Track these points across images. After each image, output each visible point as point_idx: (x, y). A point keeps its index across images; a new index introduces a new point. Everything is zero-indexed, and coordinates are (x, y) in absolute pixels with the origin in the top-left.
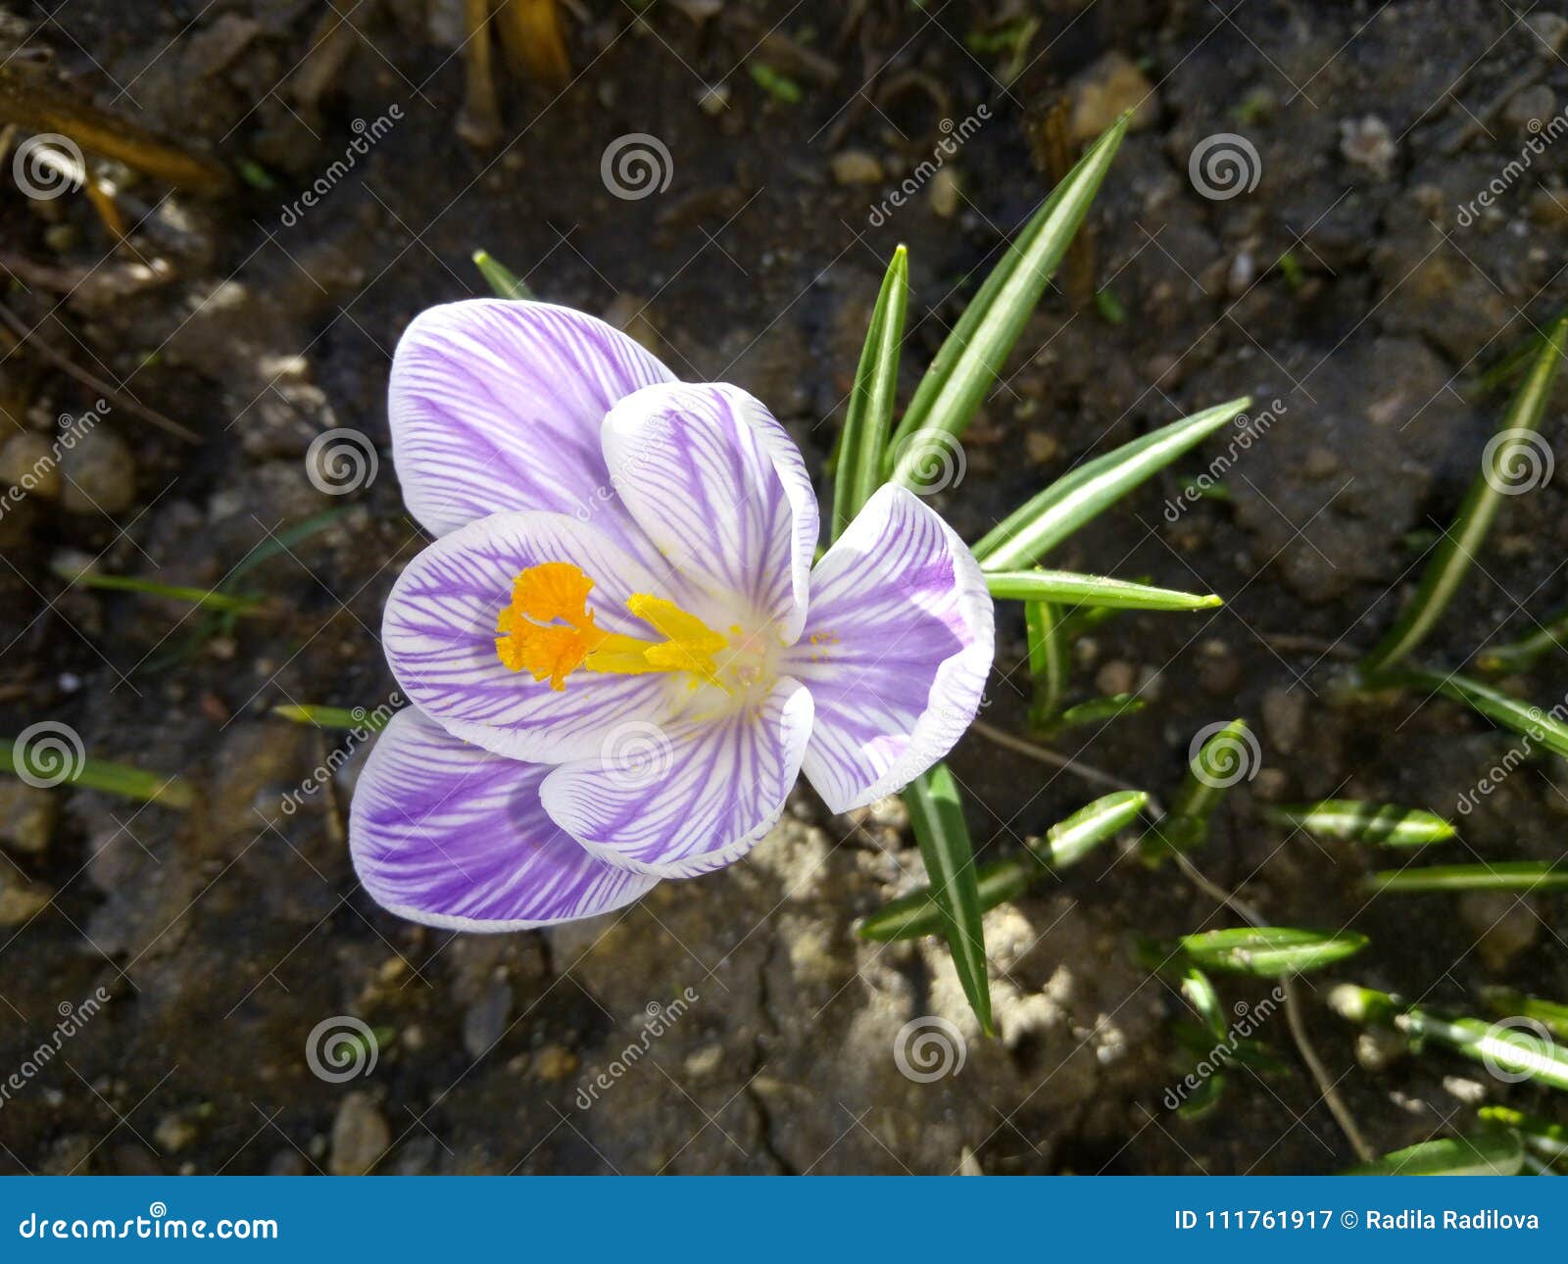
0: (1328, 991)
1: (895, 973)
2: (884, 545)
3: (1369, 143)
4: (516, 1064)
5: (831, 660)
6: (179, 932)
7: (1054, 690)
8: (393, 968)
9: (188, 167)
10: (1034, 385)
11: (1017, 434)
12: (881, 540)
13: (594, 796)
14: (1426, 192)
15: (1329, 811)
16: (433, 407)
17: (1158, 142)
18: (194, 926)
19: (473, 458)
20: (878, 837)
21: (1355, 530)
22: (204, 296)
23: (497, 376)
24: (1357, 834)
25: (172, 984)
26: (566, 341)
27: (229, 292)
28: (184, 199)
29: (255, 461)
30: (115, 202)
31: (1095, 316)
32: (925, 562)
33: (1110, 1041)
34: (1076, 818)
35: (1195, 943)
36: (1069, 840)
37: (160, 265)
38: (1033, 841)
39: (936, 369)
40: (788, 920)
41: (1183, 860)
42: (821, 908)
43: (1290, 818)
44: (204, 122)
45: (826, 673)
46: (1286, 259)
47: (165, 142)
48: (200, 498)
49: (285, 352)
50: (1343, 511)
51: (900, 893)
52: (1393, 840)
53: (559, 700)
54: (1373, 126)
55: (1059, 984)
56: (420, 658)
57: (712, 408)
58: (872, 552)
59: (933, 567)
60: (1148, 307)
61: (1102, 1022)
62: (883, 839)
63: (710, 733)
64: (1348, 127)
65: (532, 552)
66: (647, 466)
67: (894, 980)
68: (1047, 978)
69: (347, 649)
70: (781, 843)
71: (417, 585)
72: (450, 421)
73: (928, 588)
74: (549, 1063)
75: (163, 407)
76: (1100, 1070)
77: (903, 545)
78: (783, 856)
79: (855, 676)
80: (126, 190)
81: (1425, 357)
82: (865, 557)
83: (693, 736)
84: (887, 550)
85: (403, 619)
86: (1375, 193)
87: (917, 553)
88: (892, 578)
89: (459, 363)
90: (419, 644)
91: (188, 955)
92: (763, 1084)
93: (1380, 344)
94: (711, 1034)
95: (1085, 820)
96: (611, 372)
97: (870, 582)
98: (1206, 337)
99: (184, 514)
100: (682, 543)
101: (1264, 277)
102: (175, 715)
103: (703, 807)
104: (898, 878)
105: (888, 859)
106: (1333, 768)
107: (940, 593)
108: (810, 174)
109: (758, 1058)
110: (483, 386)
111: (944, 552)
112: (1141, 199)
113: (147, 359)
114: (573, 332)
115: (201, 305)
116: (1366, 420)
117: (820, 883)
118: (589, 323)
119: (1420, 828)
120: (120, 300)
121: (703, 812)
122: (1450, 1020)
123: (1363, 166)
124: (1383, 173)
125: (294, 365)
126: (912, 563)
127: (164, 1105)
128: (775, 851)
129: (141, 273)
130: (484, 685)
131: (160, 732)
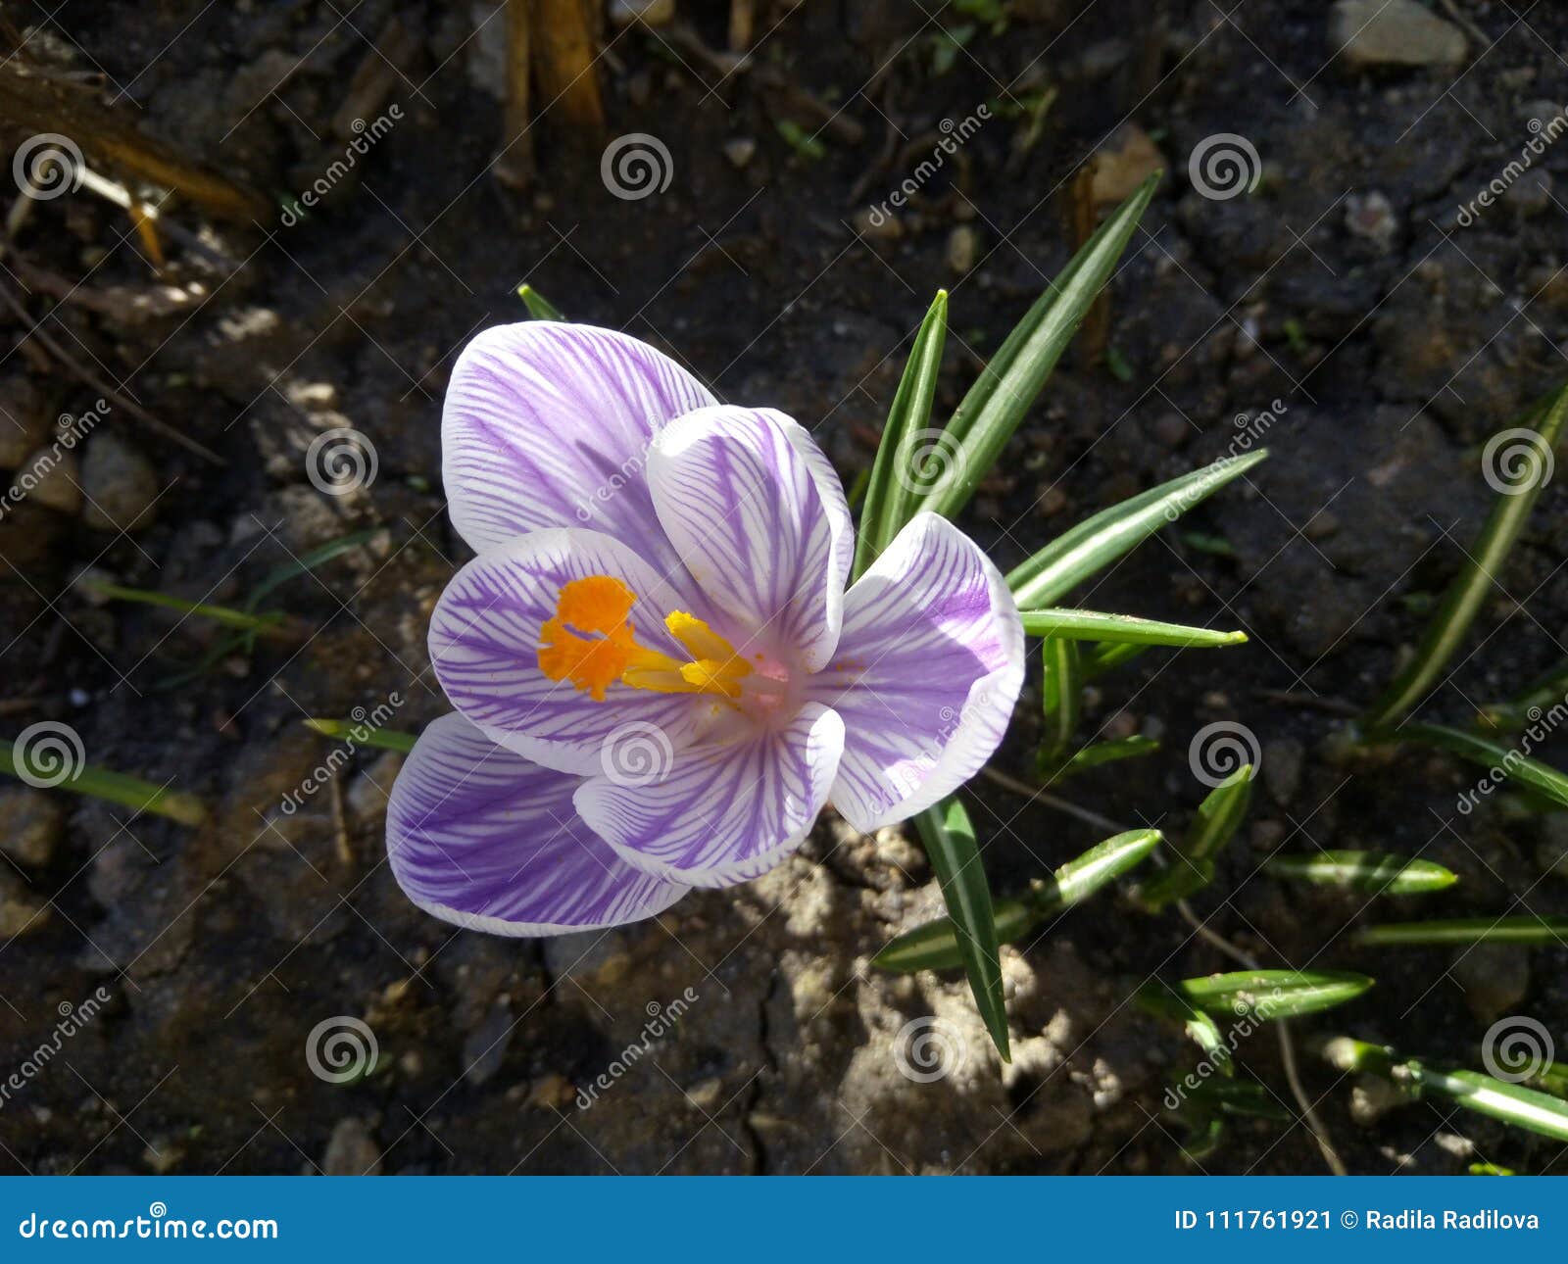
0: (1325, 1042)
1: (895, 1012)
2: (915, 574)
3: (1371, 218)
4: (514, 1093)
5: (857, 688)
6: (180, 950)
7: (1064, 731)
8: (396, 991)
9: (227, 195)
10: (1045, 437)
11: (1028, 484)
12: (911, 570)
13: (624, 808)
14: (1426, 265)
15: (1328, 862)
16: (482, 426)
17: (1169, 210)
18: (195, 944)
19: (514, 478)
20: (882, 876)
21: (1354, 588)
22: (237, 322)
23: (545, 398)
24: (1358, 883)
25: (171, 1003)
26: (614, 368)
27: (261, 319)
28: (219, 227)
29: (278, 483)
30: (154, 225)
31: (1104, 373)
32: (955, 591)
33: (1107, 1085)
34: (1087, 856)
35: (1197, 986)
36: (1076, 880)
37: (197, 288)
38: (1037, 884)
39: (961, 414)
40: (790, 956)
41: (1183, 907)
42: (823, 945)
43: (1289, 869)
44: (243, 153)
45: (851, 700)
46: (1292, 327)
47: (207, 170)
48: (222, 518)
49: (313, 380)
50: (1344, 571)
51: (903, 932)
52: (1395, 889)
53: (588, 717)
54: (1376, 201)
55: (1058, 1027)
56: (461, 668)
57: (755, 435)
58: (902, 580)
59: (962, 597)
60: (1157, 367)
61: (1099, 1067)
62: (888, 878)
63: (732, 757)
64: (1352, 202)
65: (572, 569)
66: (687, 489)
67: (894, 1018)
68: (1046, 1021)
69: (364, 672)
70: (786, 879)
71: (462, 595)
72: (497, 441)
73: (956, 617)
74: (548, 1093)
75: (188, 428)
76: (1097, 1115)
77: (933, 576)
78: (788, 892)
79: (879, 703)
80: (166, 213)
81: (1425, 426)
82: (896, 586)
83: (716, 759)
84: (917, 579)
85: (446, 628)
86: (1377, 266)
87: (948, 581)
88: (922, 607)
89: (511, 386)
90: (459, 654)
91: (188, 973)
92: (760, 1120)
93: (1381, 409)
94: (710, 1067)
95: (1096, 858)
96: (655, 400)
97: (898, 612)
98: (1212, 398)
99: (205, 533)
100: (714, 569)
101: (1270, 341)
102: (186, 732)
103: (728, 825)
104: (902, 917)
105: (891, 898)
106: (1330, 822)
107: (967, 622)
108: (831, 228)
109: (757, 1094)
110: (532, 410)
111: (975, 582)
112: (1152, 264)
113: (176, 380)
114: (621, 357)
115: (233, 330)
116: (1366, 483)
117: (824, 919)
118: (639, 349)
119: (1421, 876)
120: (152, 319)
121: (727, 831)
122: (1448, 1071)
123: (1367, 239)
124: (1386, 247)
125: (322, 392)
126: (941, 592)
127: (153, 1126)
128: (781, 887)
129: (177, 295)
130: (519, 698)
131: (171, 750)
